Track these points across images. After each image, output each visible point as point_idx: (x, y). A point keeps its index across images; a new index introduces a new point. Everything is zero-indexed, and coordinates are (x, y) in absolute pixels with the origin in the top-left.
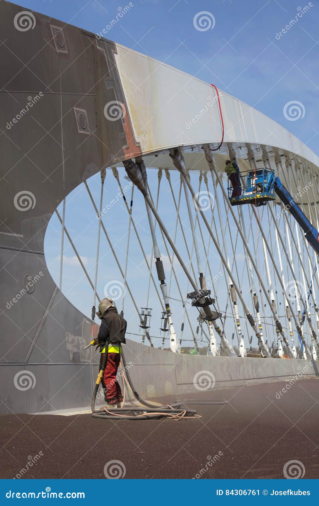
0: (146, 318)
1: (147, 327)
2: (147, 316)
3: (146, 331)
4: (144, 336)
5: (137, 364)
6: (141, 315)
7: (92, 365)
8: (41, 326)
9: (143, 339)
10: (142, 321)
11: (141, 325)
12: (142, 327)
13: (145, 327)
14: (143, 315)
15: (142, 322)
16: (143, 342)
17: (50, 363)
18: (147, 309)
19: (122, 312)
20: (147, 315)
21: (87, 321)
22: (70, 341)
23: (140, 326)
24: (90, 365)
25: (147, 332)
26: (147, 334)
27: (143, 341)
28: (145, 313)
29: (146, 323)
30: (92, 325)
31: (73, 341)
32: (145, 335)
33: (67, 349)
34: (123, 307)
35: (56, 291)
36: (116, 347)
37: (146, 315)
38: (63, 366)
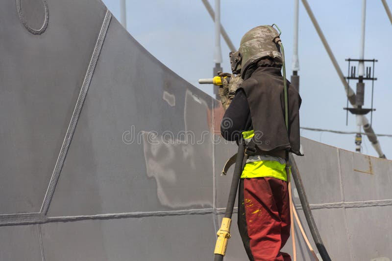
0: (361, 86)
1: (366, 111)
2: (364, 81)
3: (364, 120)
4: (359, 135)
5: (340, 205)
6: (349, 78)
7: (218, 212)
8: (73, 118)
9: (358, 143)
10: (351, 94)
11: (351, 106)
12: (353, 111)
13: (360, 111)
14: (353, 77)
15: (352, 98)
16: (358, 150)
17: (107, 215)
18: (362, 61)
19: (295, 73)
20: (365, 77)
21: (196, 99)
22: (154, 152)
23: (347, 109)
24: (213, 215)
25: (366, 124)
26: (368, 129)
27: (358, 147)
28: (359, 72)
29: (362, 101)
30: (210, 108)
31: (163, 151)
32: (363, 131)
33: (150, 175)
34: (297, 61)
35: (106, 24)
36: (277, 164)
37: (361, 79)
38: (141, 219)
